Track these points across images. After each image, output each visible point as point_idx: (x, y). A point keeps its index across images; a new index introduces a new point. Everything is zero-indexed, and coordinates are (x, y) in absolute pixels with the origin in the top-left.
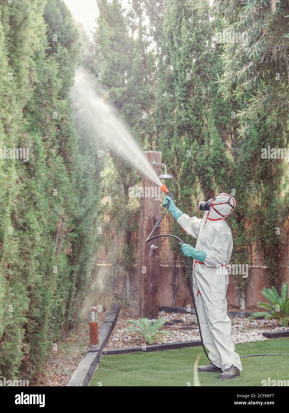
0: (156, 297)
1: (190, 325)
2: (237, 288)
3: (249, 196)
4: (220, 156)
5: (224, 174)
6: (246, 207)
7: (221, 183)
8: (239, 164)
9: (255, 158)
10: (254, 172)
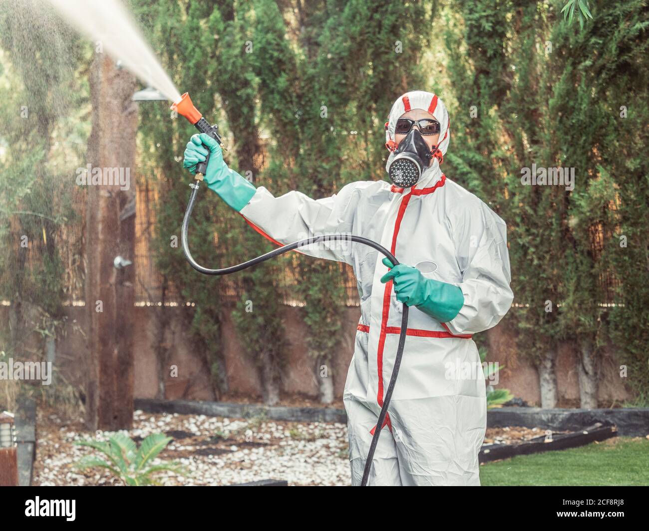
0: (127, 379)
1: (213, 444)
2: (316, 353)
3: (344, 140)
4: (276, 47)
5: (286, 90)
6: (338, 166)
7: (278, 111)
8: (320, 66)
9: (359, 50)
10: (356, 85)
